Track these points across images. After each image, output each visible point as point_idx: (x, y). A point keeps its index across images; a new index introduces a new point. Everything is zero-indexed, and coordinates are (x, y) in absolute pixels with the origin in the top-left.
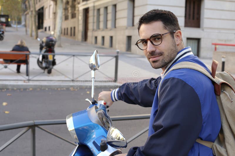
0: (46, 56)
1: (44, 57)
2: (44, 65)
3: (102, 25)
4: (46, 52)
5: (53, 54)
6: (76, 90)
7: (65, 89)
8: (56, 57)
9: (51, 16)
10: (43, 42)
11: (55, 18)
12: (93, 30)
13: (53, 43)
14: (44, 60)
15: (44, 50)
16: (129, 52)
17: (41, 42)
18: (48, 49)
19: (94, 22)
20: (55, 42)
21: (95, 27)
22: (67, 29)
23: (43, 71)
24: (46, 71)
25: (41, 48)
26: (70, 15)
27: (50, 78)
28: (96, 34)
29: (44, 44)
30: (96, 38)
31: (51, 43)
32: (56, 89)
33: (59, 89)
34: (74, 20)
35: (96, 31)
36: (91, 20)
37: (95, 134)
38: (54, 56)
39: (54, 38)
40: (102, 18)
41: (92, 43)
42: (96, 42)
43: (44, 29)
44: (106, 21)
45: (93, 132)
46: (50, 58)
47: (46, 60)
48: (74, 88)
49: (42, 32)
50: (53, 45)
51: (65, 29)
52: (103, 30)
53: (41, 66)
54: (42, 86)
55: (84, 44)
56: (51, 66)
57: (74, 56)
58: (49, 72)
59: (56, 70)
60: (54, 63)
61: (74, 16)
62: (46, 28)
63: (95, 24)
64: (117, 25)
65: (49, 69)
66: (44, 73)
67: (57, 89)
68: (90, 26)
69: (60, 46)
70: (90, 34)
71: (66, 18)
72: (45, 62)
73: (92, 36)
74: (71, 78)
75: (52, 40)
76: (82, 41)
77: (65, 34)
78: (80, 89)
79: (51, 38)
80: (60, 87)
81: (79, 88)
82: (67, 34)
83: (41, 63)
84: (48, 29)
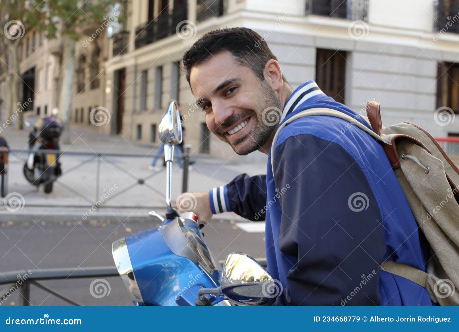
0: (41, 158)
1: (37, 160)
2: (38, 175)
3: (151, 102)
4: (42, 148)
5: (56, 151)
6: (104, 225)
7: (80, 223)
8: (63, 160)
9: (51, 84)
10: (36, 130)
11: (58, 89)
12: (134, 112)
13: (57, 130)
14: (37, 165)
15: (38, 145)
16: (205, 155)
17: (32, 130)
18: (46, 142)
19: (135, 97)
20: (62, 129)
21: (138, 107)
22: (82, 110)
23: (34, 188)
24: (42, 188)
25: (32, 141)
26: (88, 84)
27: (49, 200)
28: (139, 119)
29: (38, 134)
30: (140, 127)
31: (52, 130)
32: (62, 223)
33: (69, 224)
34: (97, 92)
35: (140, 113)
36: (129, 91)
37: (178, 283)
38: (58, 156)
39: (58, 121)
40: (151, 88)
41: (131, 138)
42: (140, 135)
43: (35, 111)
44: (160, 93)
45: (173, 280)
46: (51, 161)
47: (42, 166)
48: (99, 222)
49: (31, 116)
50: (57, 135)
51: (77, 111)
52: (153, 112)
53: (31, 178)
54: (33, 217)
55: (116, 139)
56: (52, 177)
57: (99, 155)
58: (49, 190)
59: (63, 185)
60: (57, 171)
61: (95, 84)
62: (39, 110)
63: (138, 101)
64: (182, 102)
65: (47, 183)
66: (37, 191)
67: (65, 223)
68: (129, 105)
69: (68, 142)
70: (127, 119)
71: (80, 89)
72: (39, 168)
73: (132, 125)
74: (93, 200)
75: (54, 125)
76: (112, 133)
77: (76, 121)
78: (111, 223)
79: (53, 120)
80: (72, 219)
81: (109, 222)
82: (82, 120)
83: (32, 171)
84: (42, 111)
